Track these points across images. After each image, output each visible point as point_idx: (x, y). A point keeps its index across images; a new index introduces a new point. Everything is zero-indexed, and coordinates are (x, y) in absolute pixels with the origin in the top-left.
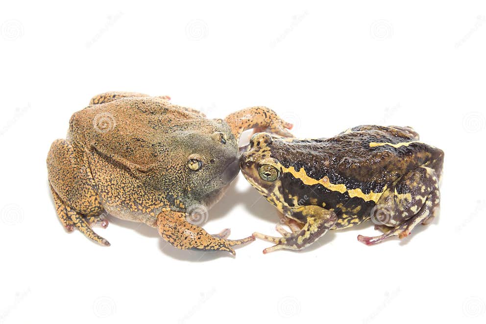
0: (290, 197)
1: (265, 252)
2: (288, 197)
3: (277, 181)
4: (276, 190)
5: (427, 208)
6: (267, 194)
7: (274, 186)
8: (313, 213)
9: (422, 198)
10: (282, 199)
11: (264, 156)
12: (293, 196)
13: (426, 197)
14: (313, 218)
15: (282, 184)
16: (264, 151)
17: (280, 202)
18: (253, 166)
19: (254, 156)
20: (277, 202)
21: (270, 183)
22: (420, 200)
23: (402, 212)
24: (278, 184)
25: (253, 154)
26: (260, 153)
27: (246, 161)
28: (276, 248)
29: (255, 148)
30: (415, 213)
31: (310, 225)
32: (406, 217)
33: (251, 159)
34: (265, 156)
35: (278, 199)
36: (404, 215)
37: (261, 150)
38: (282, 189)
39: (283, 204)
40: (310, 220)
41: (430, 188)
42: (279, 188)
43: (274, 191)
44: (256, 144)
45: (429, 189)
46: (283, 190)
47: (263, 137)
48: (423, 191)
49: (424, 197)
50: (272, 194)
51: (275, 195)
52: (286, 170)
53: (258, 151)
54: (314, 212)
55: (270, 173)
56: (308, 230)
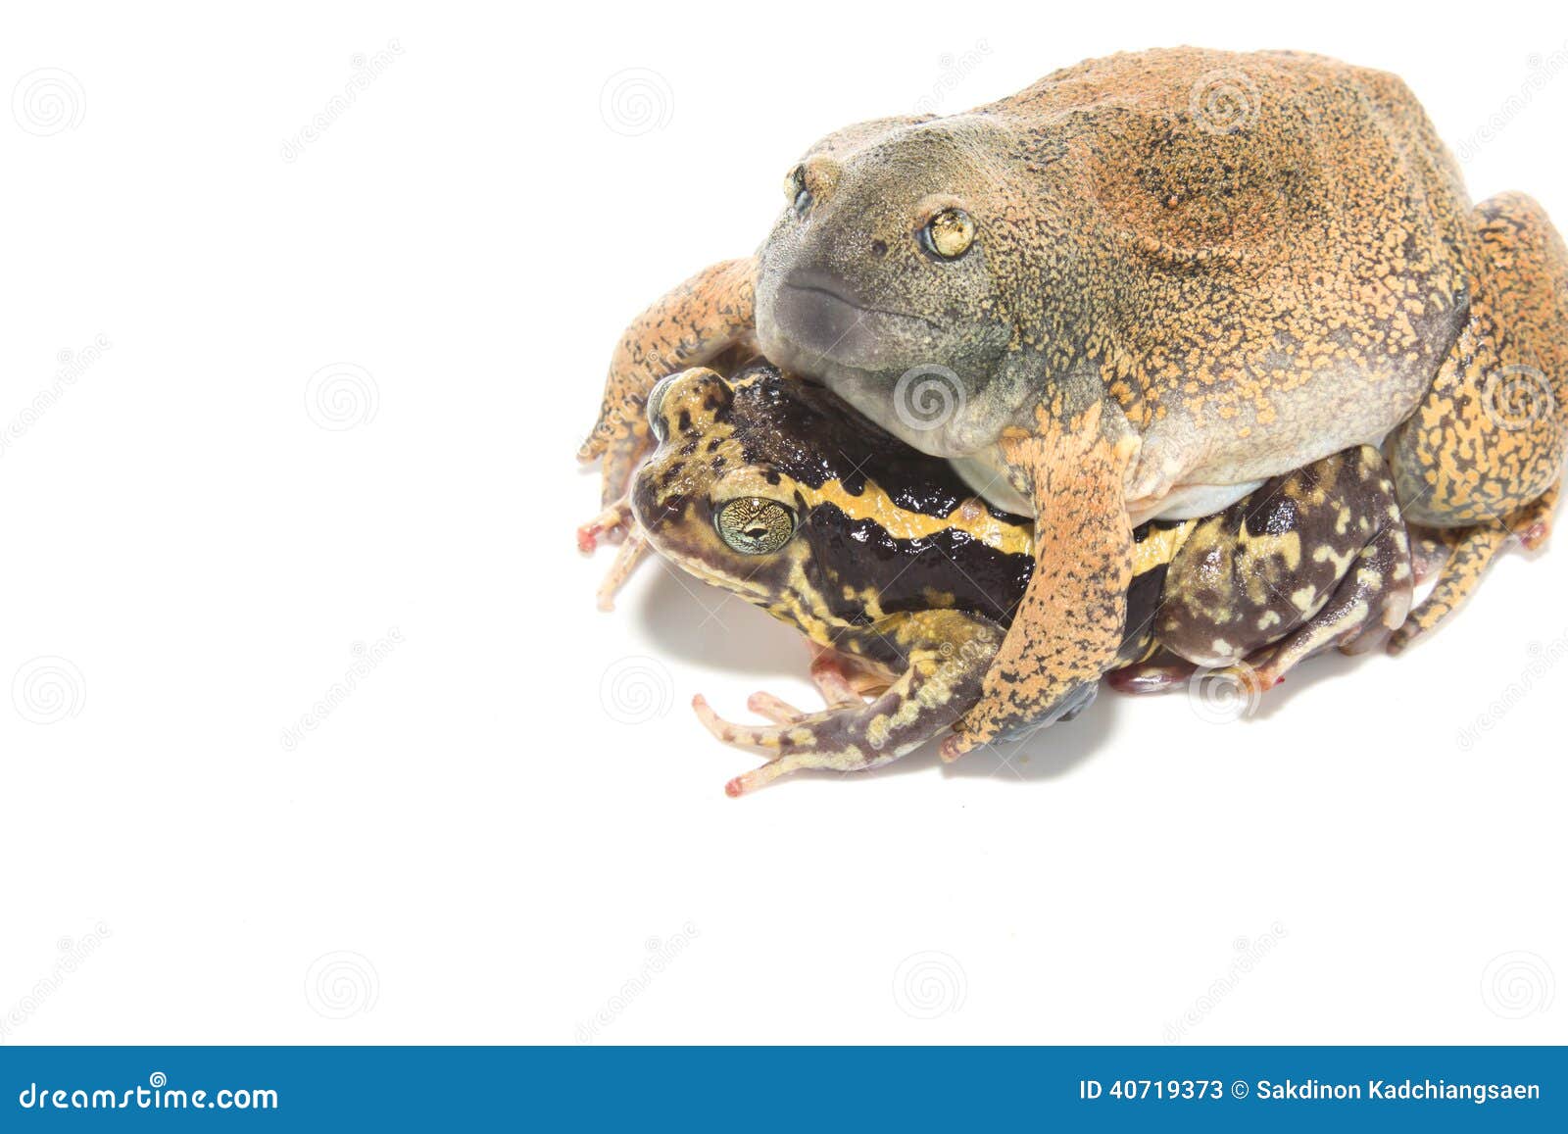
0: (849, 594)
1: (734, 789)
2: (842, 594)
3: (792, 545)
4: (797, 576)
5: (1360, 593)
6: (767, 598)
7: (784, 565)
8: (931, 634)
9: (1334, 557)
10: (821, 608)
11: (719, 463)
12: (859, 588)
13: (1350, 554)
14: (931, 654)
15: (814, 550)
16: (713, 446)
17: (816, 617)
18: (690, 514)
19: (682, 472)
20: (805, 620)
21: (769, 559)
22: (1329, 566)
23: (1258, 612)
24: (800, 553)
25: (677, 466)
26: (701, 454)
27: (660, 501)
28: (776, 770)
29: (678, 439)
30: (1306, 617)
31: (920, 679)
32: (1272, 628)
33: (675, 488)
34: (722, 462)
35: (807, 609)
36: (1263, 624)
37: (703, 443)
38: (815, 571)
39: (828, 624)
40: (920, 659)
41: (1370, 521)
42: (807, 568)
43: (792, 582)
44: (674, 423)
45: (1364, 523)
46: (822, 574)
47: (696, 390)
48: (1341, 529)
49: (1341, 552)
50: (785, 594)
51: (795, 594)
52: (815, 498)
53: (692, 450)
54: (937, 631)
55: (762, 526)
56: (912, 695)
